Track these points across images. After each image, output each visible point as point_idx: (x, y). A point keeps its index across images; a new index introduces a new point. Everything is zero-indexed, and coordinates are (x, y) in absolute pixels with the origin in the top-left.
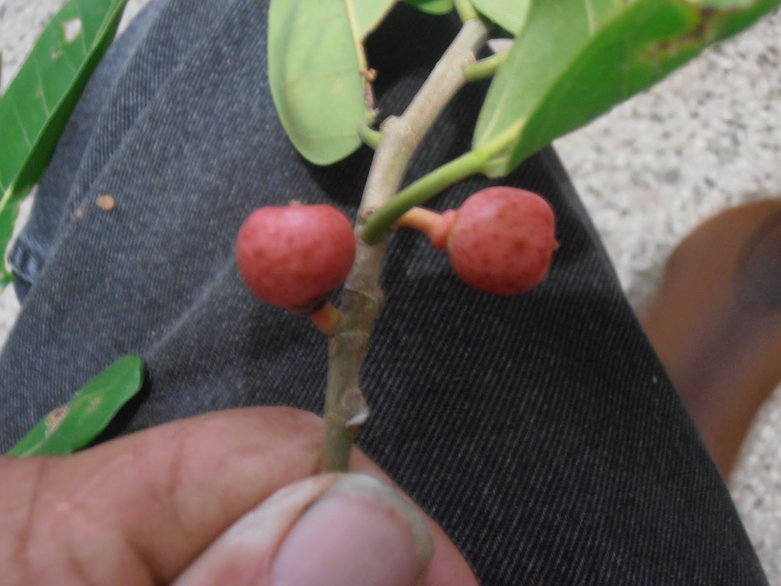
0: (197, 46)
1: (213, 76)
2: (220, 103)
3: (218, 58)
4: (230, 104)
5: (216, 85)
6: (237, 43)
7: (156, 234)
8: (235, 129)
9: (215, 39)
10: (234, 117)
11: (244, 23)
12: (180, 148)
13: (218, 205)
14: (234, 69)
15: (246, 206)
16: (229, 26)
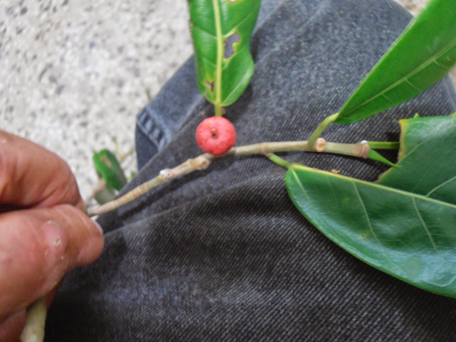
0: (288, 39)
1: (294, 58)
2: (294, 72)
3: (298, 48)
4: (300, 73)
5: (294, 63)
6: (310, 42)
7: (244, 134)
8: (299, 87)
9: (299, 37)
10: (301, 80)
11: (316, 31)
12: (268, 92)
13: (283, 125)
14: (306, 55)
15: (300, 130)
16: (308, 31)
